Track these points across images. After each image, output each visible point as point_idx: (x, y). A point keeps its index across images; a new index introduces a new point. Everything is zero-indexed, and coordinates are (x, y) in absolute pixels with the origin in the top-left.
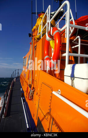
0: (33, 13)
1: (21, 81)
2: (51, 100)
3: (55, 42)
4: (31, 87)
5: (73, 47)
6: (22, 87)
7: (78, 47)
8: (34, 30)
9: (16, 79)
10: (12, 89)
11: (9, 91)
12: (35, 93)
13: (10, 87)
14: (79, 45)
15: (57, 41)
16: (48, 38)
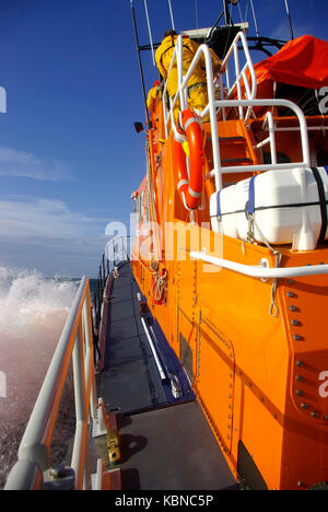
0: (141, 49)
1: (135, 272)
2: (195, 271)
3: (189, 140)
4: (157, 270)
5: (259, 145)
6: (141, 286)
7: (269, 143)
8: (154, 101)
9: (118, 269)
10: (109, 299)
11: (103, 306)
12: (170, 282)
13: (104, 296)
14: (271, 139)
15: (193, 138)
16: (177, 136)
